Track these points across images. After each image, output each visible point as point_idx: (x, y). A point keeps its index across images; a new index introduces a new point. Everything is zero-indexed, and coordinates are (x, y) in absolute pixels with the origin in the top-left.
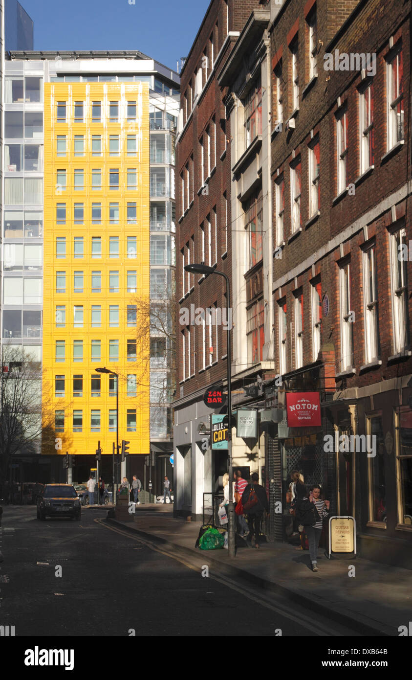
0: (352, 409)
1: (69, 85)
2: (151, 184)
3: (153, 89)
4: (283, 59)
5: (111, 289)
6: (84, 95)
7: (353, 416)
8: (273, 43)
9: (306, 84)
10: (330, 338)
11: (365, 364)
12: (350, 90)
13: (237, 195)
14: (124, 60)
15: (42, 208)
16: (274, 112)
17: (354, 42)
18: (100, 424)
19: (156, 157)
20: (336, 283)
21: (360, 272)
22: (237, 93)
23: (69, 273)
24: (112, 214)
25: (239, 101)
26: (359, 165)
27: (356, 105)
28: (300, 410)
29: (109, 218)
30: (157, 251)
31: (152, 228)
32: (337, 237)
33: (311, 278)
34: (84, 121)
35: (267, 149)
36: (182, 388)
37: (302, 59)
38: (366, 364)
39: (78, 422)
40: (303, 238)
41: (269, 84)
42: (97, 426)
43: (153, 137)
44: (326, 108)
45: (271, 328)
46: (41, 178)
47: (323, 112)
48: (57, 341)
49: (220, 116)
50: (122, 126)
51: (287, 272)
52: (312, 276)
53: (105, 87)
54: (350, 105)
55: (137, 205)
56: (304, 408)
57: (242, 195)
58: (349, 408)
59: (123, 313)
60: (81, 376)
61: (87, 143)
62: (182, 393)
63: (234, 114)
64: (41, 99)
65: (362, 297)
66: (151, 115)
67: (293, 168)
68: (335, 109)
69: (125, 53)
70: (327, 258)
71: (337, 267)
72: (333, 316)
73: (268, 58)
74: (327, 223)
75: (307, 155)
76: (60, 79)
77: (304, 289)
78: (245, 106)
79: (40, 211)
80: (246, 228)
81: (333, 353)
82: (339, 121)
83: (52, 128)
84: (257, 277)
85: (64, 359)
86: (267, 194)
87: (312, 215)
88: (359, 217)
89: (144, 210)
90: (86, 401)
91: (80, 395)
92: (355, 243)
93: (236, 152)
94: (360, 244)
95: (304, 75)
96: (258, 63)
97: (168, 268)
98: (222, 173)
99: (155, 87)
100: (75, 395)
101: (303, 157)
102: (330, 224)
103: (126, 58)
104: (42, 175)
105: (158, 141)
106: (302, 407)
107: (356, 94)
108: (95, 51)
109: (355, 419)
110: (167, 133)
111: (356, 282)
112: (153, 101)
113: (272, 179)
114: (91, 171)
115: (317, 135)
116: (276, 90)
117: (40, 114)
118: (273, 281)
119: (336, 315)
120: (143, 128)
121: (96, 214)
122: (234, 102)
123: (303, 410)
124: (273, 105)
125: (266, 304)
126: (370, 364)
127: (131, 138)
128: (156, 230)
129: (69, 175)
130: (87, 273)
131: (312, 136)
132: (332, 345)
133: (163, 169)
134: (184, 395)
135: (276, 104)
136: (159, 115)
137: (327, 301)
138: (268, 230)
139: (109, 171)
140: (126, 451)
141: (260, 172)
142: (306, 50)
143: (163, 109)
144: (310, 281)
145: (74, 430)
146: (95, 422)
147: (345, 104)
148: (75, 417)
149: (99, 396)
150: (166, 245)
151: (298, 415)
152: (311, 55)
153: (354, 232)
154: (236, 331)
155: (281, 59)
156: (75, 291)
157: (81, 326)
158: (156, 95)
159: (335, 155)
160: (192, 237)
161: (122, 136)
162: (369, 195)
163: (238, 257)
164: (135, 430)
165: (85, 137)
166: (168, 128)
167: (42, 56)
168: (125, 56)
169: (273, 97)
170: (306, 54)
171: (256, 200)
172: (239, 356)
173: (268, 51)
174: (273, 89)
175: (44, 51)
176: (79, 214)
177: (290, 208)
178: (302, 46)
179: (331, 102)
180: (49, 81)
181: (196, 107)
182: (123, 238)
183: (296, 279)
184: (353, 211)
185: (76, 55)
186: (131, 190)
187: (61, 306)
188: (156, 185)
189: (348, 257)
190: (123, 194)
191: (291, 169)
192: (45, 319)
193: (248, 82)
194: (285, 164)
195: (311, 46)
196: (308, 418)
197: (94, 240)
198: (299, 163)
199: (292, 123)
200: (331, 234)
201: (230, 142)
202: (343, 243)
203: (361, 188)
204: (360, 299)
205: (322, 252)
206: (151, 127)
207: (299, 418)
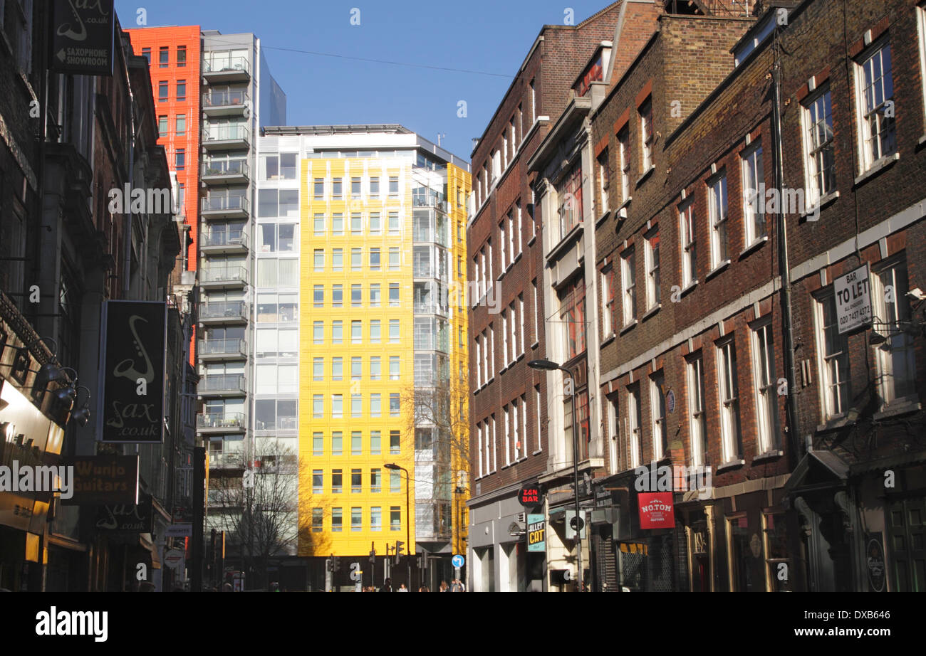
0: (709, 510)
1: (327, 161)
2: (415, 264)
3: (416, 164)
4: (609, 148)
5: (373, 376)
6: (342, 171)
7: (710, 517)
8: (596, 131)
9: (641, 174)
10: (676, 435)
11: (722, 463)
12: (697, 183)
13: (551, 283)
14: (384, 133)
15: (297, 290)
16: (599, 201)
17: (701, 136)
18: (361, 522)
19: (419, 236)
20: (683, 379)
21: (714, 368)
22: (549, 179)
23: (328, 359)
24: (373, 296)
25: (552, 187)
26: (710, 259)
27: (705, 198)
28: (653, 511)
29: (369, 300)
30: (421, 335)
31: (416, 311)
32: (685, 331)
33: (651, 372)
34: (343, 198)
35: (591, 237)
36: (478, 485)
37: (634, 149)
38: (724, 463)
39: (337, 520)
40: (640, 330)
41: (591, 171)
42: (358, 525)
43: (416, 214)
44: (668, 199)
45: (599, 423)
46: (297, 259)
47: (663, 203)
48: (314, 433)
49: (527, 201)
50: (383, 203)
51: (619, 366)
52: (652, 369)
53: (365, 162)
54: (697, 198)
55: (400, 286)
56: (657, 509)
57: (558, 284)
58: (705, 509)
59: (385, 402)
60: (340, 471)
61: (346, 222)
62: (480, 490)
63: (547, 200)
64: (297, 175)
65: (717, 393)
66: (414, 191)
67: (624, 258)
68: (678, 201)
69: (385, 128)
70: (671, 352)
71: (685, 362)
72: (680, 413)
73: (590, 145)
74: (670, 316)
75: (643, 246)
76: (317, 155)
77: (641, 383)
78: (558, 192)
79: (296, 294)
80: (562, 317)
81: (682, 451)
82: (683, 214)
83: (310, 206)
84: (577, 369)
85: (322, 452)
86: (592, 284)
87: (650, 308)
88: (713, 312)
89: (407, 291)
90: (346, 498)
91: (339, 491)
92: (709, 338)
93: (550, 239)
94: (714, 339)
95: (637, 165)
96: (576, 150)
97: (434, 352)
98: (530, 260)
99: (418, 162)
100: (334, 491)
101: (637, 247)
102: (675, 317)
103: (386, 132)
104: (297, 255)
105: (421, 219)
106: (655, 508)
107: (704, 187)
108: (352, 126)
109: (712, 520)
110: (431, 210)
111: (710, 377)
112: (417, 177)
113: (597, 268)
114: (350, 251)
115: (655, 227)
116: (600, 178)
117: (296, 191)
118: (601, 375)
119: (684, 411)
120: (406, 205)
121: (356, 296)
122: (546, 187)
123: (656, 511)
124: (597, 192)
125: (593, 398)
126: (728, 463)
127: (393, 216)
128: (420, 312)
129: (327, 255)
130: (347, 358)
131: (649, 226)
132: (681, 443)
133: (427, 248)
134: (482, 492)
135: (600, 192)
136: (422, 191)
137: (673, 397)
138: (594, 320)
139: (369, 251)
140: (400, 552)
141: (582, 260)
142: (637, 141)
143: (426, 185)
144: (649, 375)
145: (334, 530)
146: (355, 521)
147: (690, 196)
148: (335, 516)
149: (360, 491)
150: (431, 328)
151: (651, 516)
152: (644, 145)
153: (707, 327)
154: (553, 426)
155: (607, 147)
156: (334, 378)
157: (339, 415)
158: (419, 170)
159: (679, 247)
160: (491, 325)
161: (384, 214)
162: (724, 291)
163: (553, 348)
164: (399, 529)
165: (344, 215)
166: (432, 205)
167: (298, 132)
168: (385, 129)
169: (596, 185)
170: (639, 144)
171: (575, 289)
172: (556, 452)
173: (590, 138)
174: (596, 177)
175: (300, 126)
176: (337, 296)
177: (622, 300)
178: (634, 135)
179: (674, 193)
180: (306, 157)
181: (494, 190)
182: (385, 321)
183: (631, 374)
184: (705, 305)
185: (334, 129)
186: (393, 270)
187: (318, 395)
188: (419, 265)
189: (698, 352)
190: (385, 275)
191: (622, 259)
192: (300, 409)
193: (564, 168)
194: (614, 253)
195: (644, 137)
196: (661, 519)
197: (354, 323)
198: (632, 254)
199: (623, 213)
200: (677, 327)
201: (542, 228)
202: (692, 337)
203: (714, 283)
204: (715, 395)
205: (665, 346)
206: (414, 203)
207: (652, 520)
